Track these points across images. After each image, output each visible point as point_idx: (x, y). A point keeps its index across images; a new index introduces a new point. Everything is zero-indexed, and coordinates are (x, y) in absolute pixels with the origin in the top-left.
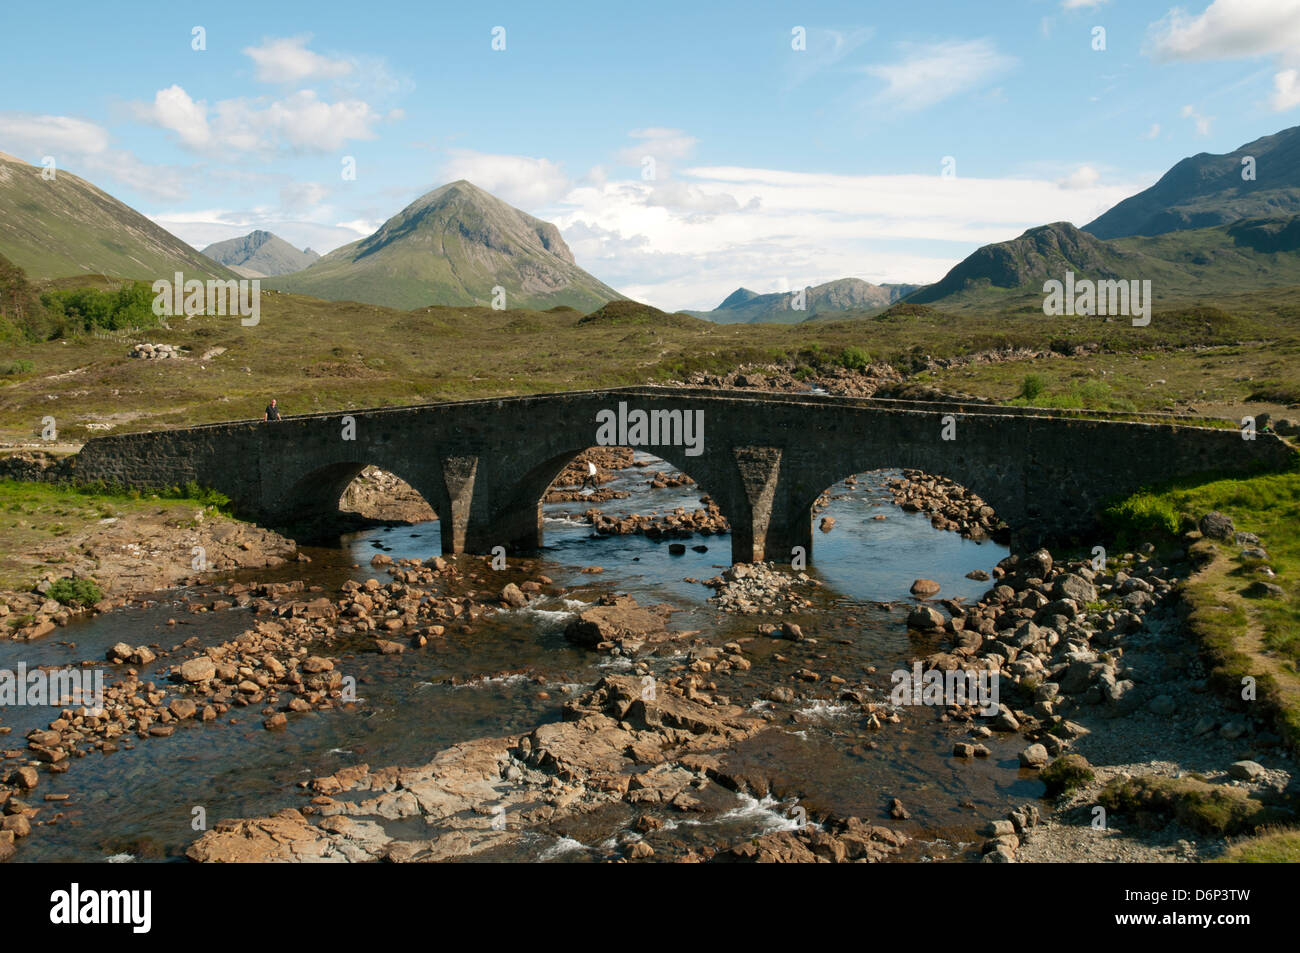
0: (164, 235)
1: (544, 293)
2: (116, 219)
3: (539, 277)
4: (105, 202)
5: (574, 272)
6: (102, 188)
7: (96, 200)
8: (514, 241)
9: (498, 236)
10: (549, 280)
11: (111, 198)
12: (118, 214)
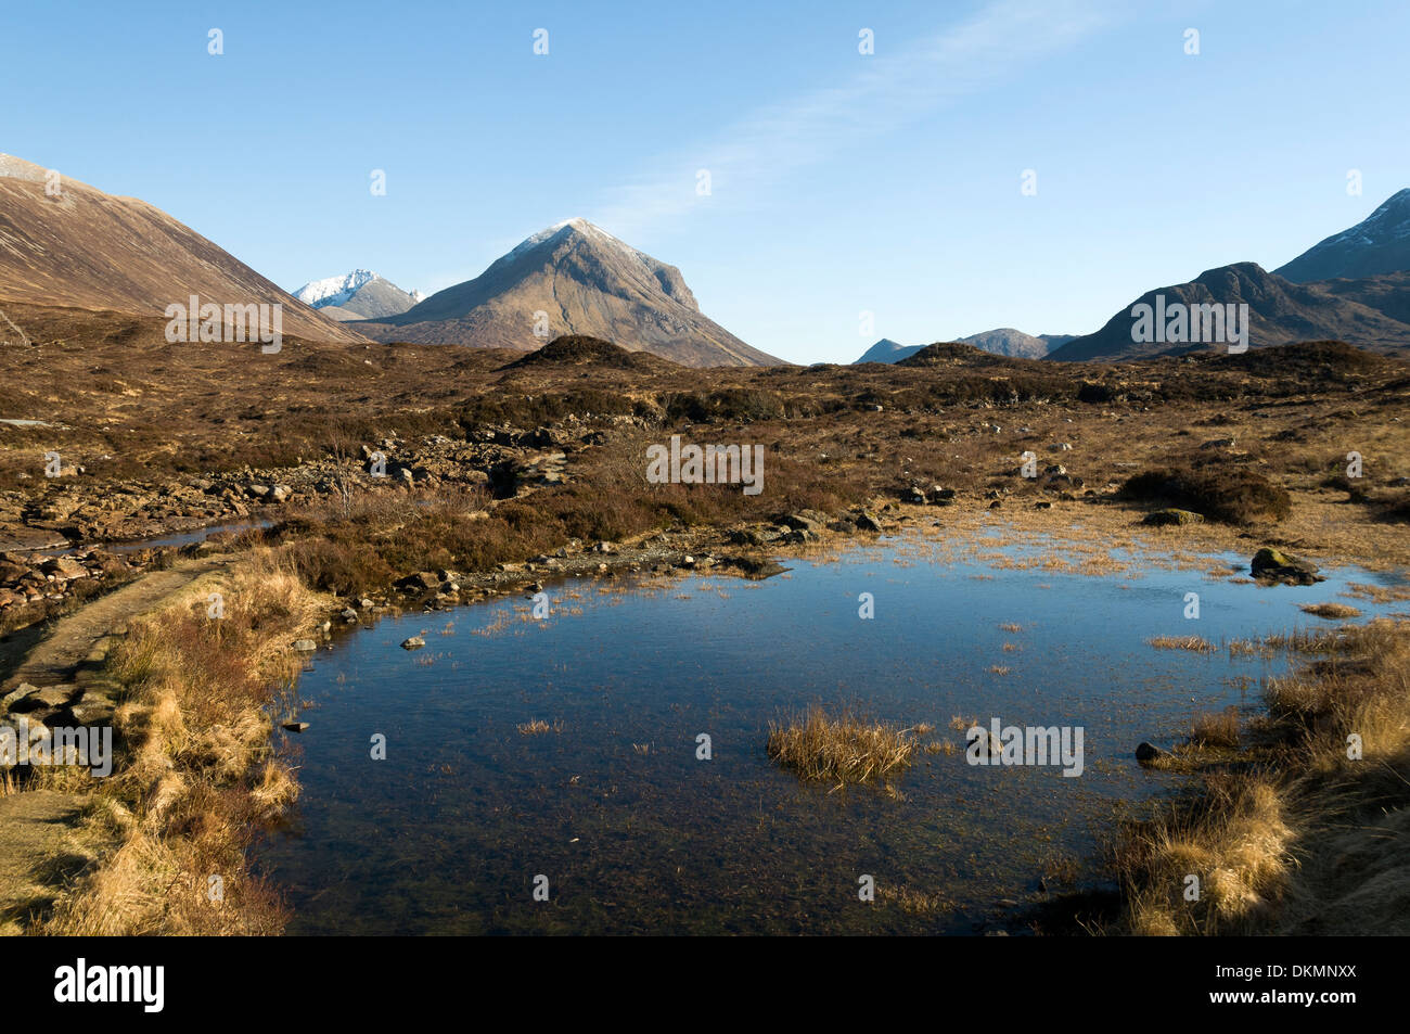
0: (244, 271)
1: (662, 342)
2: (190, 252)
3: (659, 324)
4: (178, 234)
5: (696, 320)
6: (179, 219)
7: (170, 231)
8: (632, 285)
9: (614, 280)
10: (669, 328)
11: (188, 230)
12: (193, 247)
